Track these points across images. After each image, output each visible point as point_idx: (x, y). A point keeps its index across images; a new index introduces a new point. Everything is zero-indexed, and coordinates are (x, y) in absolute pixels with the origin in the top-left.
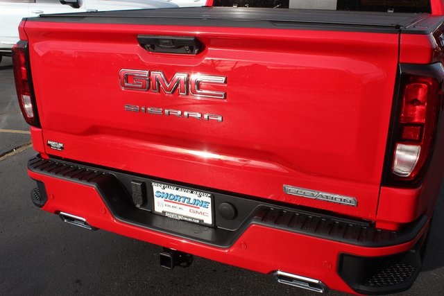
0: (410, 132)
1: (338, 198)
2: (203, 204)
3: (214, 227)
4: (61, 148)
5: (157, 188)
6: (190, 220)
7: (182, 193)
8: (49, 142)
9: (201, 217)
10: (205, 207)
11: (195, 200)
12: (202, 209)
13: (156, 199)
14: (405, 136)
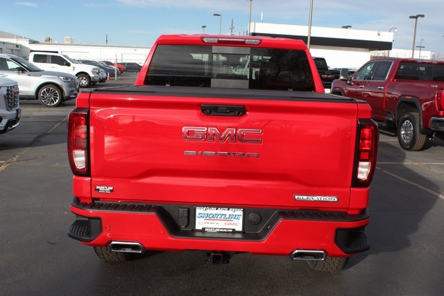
0: (363, 155)
1: (327, 198)
2: (236, 217)
3: (243, 232)
4: (111, 191)
5: (199, 211)
6: (225, 230)
7: (220, 211)
8: (97, 187)
9: (233, 227)
10: (237, 219)
11: (230, 215)
12: (235, 221)
13: (197, 219)
14: (362, 158)
